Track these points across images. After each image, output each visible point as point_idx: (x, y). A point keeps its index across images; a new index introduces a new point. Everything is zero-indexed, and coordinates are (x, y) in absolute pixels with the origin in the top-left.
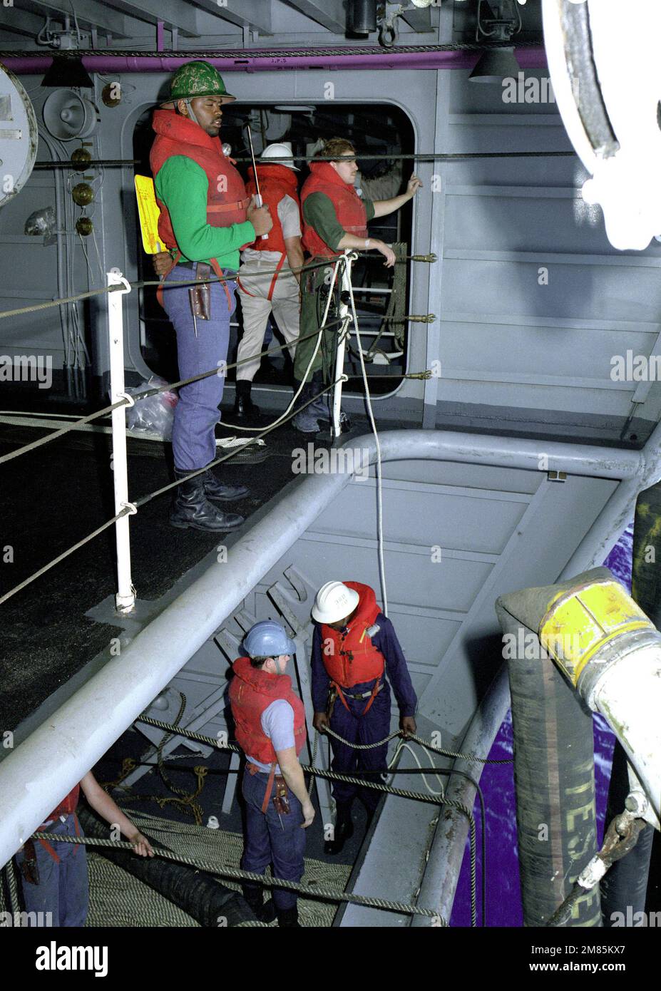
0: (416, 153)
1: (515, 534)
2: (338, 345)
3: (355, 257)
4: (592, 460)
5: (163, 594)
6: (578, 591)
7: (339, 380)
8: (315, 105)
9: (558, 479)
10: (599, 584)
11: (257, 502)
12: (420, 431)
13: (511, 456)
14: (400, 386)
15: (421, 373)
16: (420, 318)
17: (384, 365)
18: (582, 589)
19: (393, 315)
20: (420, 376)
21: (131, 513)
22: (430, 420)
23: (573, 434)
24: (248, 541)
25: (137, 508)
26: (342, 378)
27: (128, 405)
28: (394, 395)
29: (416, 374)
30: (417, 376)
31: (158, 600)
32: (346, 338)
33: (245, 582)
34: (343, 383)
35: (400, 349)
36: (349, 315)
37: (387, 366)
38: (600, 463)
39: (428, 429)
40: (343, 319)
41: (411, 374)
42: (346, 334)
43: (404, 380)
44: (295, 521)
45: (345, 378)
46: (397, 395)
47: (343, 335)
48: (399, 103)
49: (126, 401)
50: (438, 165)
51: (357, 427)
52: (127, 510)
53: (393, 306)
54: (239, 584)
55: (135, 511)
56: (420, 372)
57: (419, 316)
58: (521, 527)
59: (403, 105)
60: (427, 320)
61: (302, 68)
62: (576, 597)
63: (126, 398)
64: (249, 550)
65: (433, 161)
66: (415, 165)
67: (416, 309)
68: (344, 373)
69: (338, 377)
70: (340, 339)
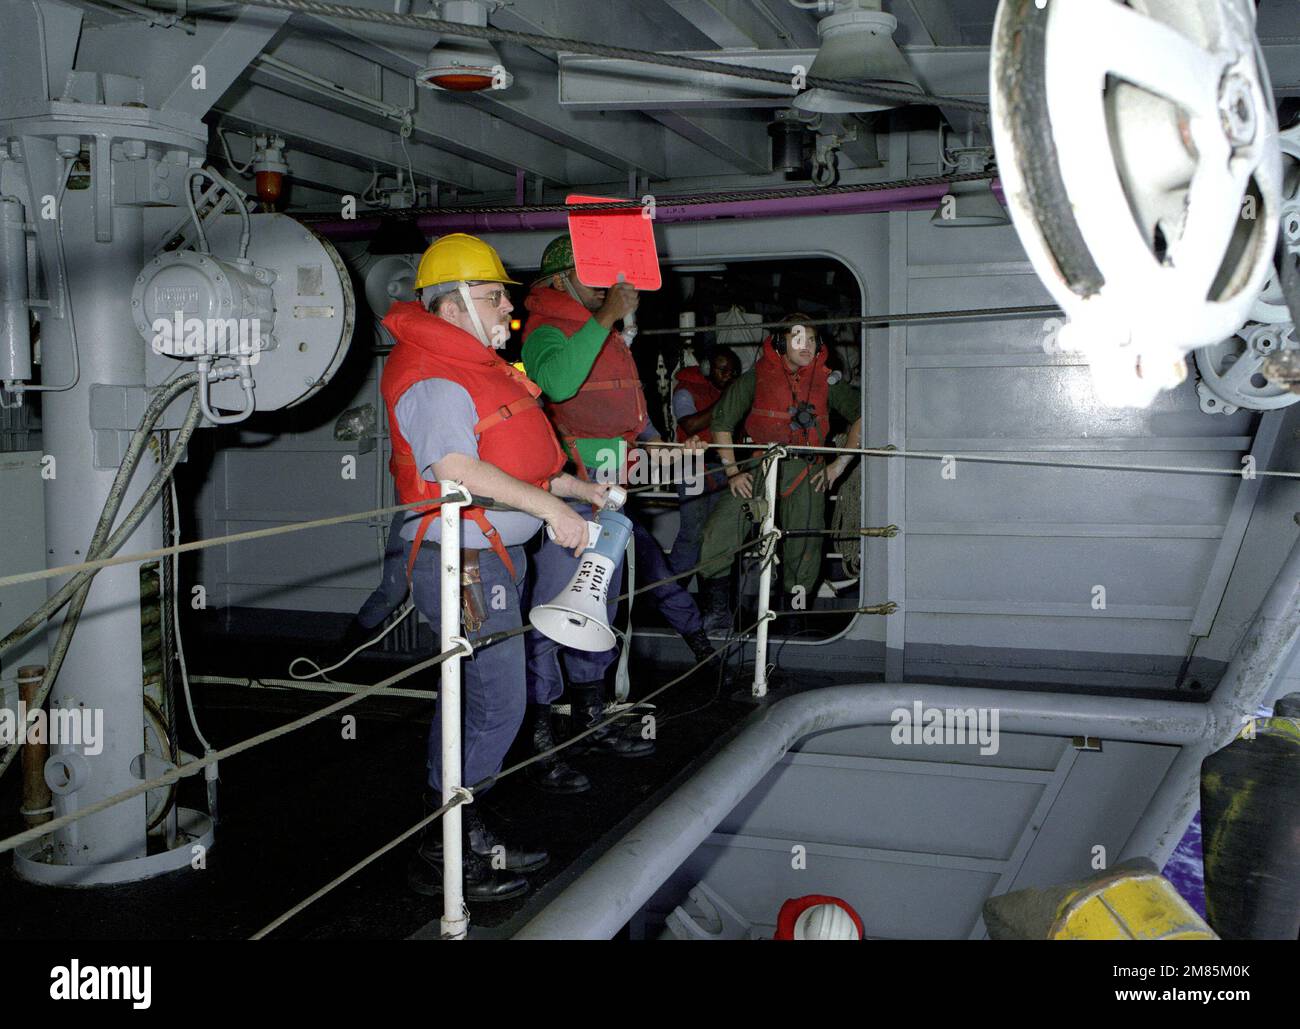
0: (863, 314)
1: (1029, 829)
2: (761, 572)
3: (782, 453)
4: (1134, 719)
5: (509, 918)
6: (1101, 887)
7: (764, 618)
8: (726, 264)
9: (1086, 747)
10: (1133, 879)
11: (646, 788)
12: (882, 684)
13: (1016, 717)
14: (851, 624)
15: (881, 606)
16: (876, 532)
17: (828, 598)
18: (1106, 885)
19: (840, 528)
20: (879, 609)
21: (465, 802)
22: (893, 668)
23: (1106, 683)
24: (632, 842)
25: (474, 795)
26: (768, 616)
27: (465, 654)
28: (843, 637)
29: (873, 607)
30: (874, 610)
31: (501, 926)
32: (773, 562)
33: (628, 900)
34: (769, 622)
35: (850, 576)
36: (776, 530)
37: (832, 599)
38: (1147, 723)
39: (894, 682)
40: (768, 536)
41: (866, 608)
42: (772, 556)
43: (858, 614)
44: (702, 813)
45: (771, 616)
46: (847, 638)
47: (768, 557)
48: (840, 256)
49: (461, 648)
50: (893, 330)
51: (789, 683)
52: (459, 797)
53: (839, 517)
54: (619, 903)
55: (470, 799)
56: (877, 604)
57: (875, 528)
58: (1037, 818)
59: (844, 258)
60: (886, 532)
61: (706, 219)
62: (1098, 896)
63: (461, 644)
64: (635, 855)
65: (886, 325)
66: (863, 331)
67: (869, 519)
68: (770, 608)
69: (761, 615)
70: (763, 563)
